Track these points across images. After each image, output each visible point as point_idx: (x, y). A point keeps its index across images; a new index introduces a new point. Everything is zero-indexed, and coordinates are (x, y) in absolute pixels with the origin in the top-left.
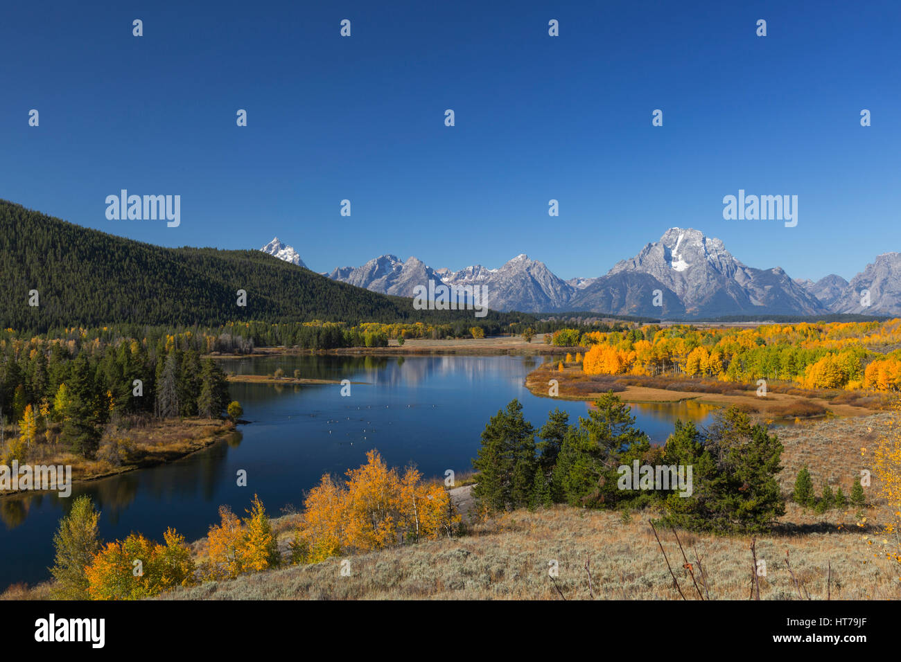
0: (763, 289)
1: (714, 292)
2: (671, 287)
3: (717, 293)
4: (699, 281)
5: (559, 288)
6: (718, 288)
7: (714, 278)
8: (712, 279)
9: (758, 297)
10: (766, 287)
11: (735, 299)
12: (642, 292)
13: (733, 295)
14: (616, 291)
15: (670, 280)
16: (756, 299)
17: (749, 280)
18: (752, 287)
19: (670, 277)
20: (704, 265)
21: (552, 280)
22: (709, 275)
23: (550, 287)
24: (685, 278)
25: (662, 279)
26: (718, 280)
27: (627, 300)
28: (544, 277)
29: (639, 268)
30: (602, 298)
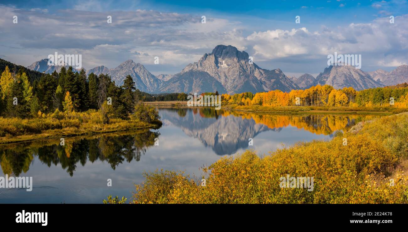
0: (270, 81)
1: (243, 83)
2: (218, 80)
3: (245, 83)
4: (235, 77)
5: (152, 80)
6: (245, 80)
7: (243, 75)
8: (242, 75)
9: (267, 86)
10: (272, 80)
11: (255, 87)
12: (202, 83)
13: (254, 85)
14: (187, 82)
15: (218, 76)
16: (267, 87)
17: (262, 76)
18: (264, 80)
19: (218, 74)
20: (238, 67)
21: (148, 75)
22: (240, 72)
23: (147, 79)
24: (227, 75)
25: (214, 75)
26: (245, 76)
27: (193, 87)
28: (143, 73)
29: (200, 68)
30: (179, 86)
